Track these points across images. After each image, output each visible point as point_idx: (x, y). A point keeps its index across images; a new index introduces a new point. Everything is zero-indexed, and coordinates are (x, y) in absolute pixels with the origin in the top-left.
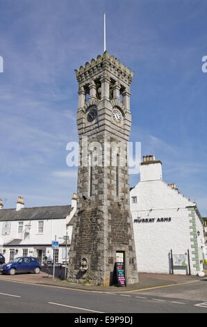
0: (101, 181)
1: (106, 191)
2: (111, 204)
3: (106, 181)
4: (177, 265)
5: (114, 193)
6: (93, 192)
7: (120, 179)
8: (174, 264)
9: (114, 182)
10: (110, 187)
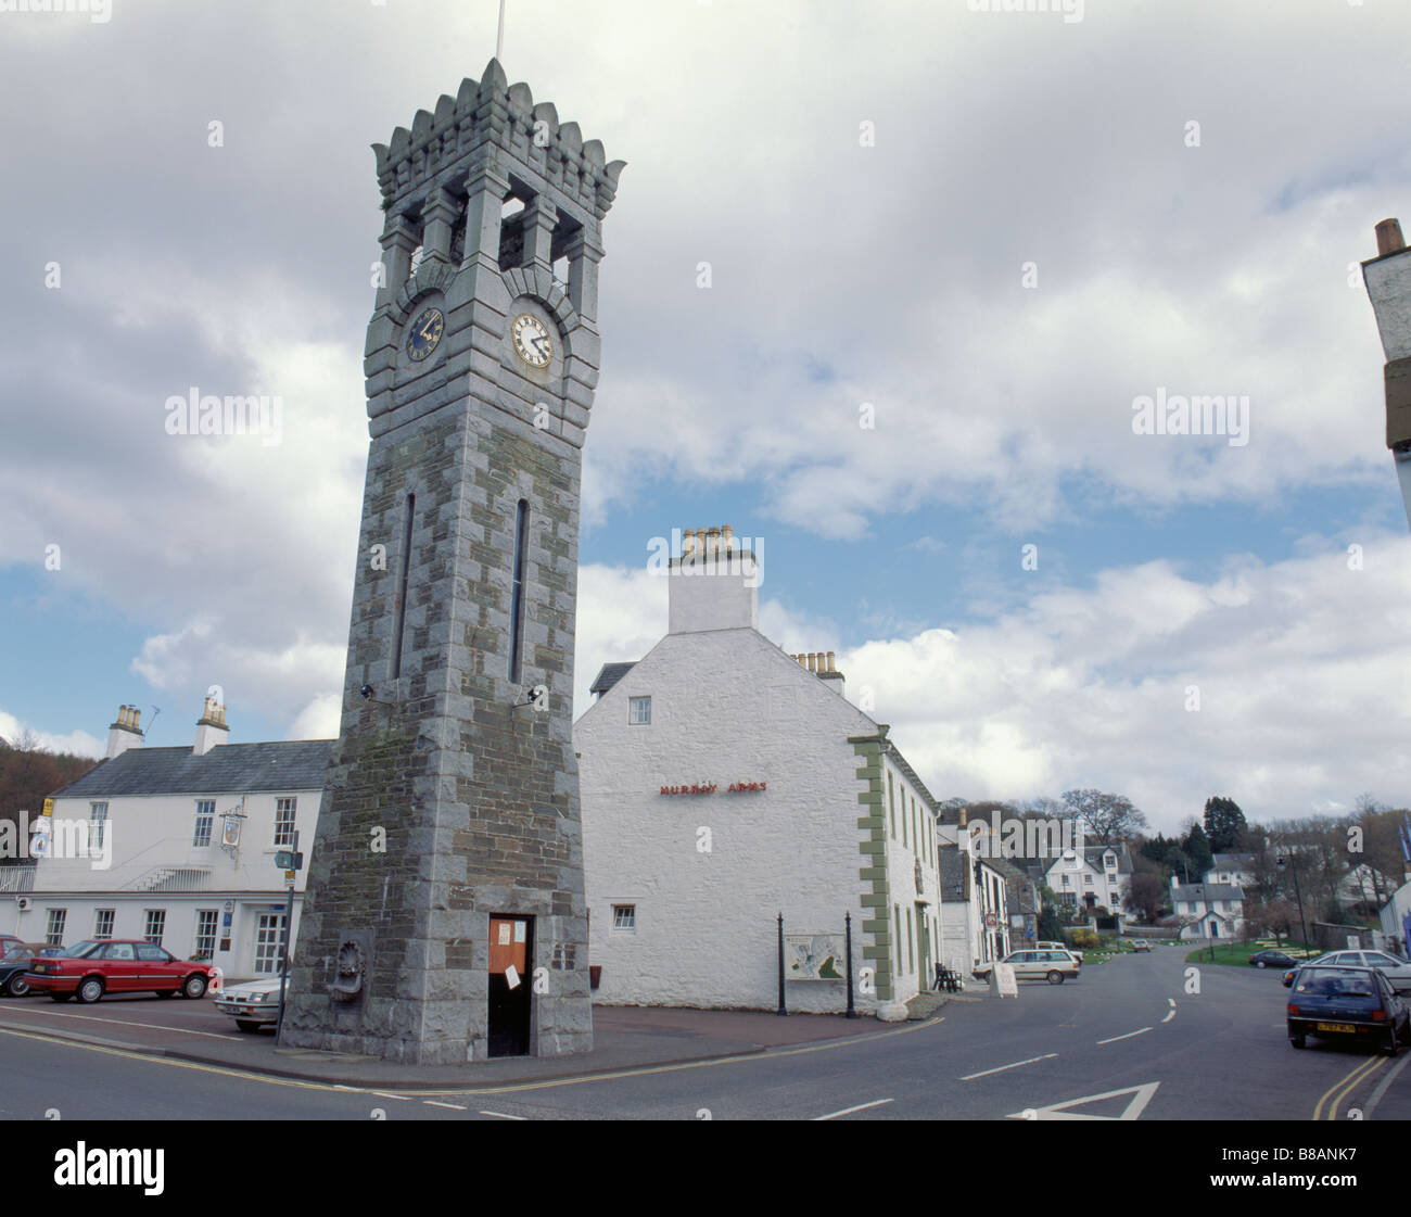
0: (437, 614)
1: (456, 655)
2: (479, 714)
3: (462, 611)
4: (799, 975)
5: (496, 666)
6: (405, 663)
7: (529, 606)
8: (790, 974)
9: (501, 619)
10: (478, 641)
